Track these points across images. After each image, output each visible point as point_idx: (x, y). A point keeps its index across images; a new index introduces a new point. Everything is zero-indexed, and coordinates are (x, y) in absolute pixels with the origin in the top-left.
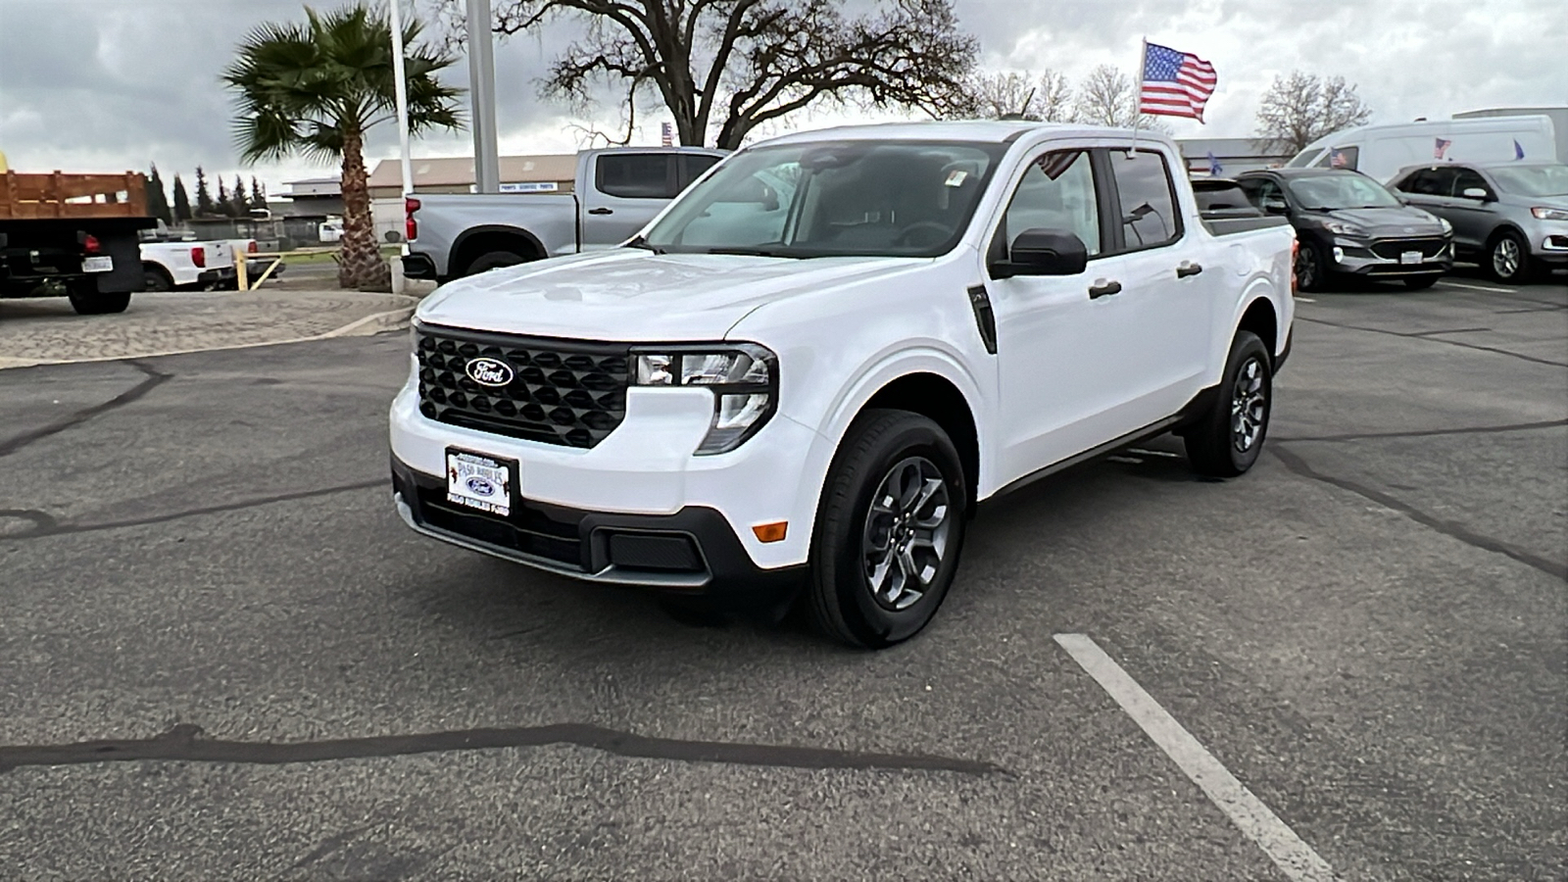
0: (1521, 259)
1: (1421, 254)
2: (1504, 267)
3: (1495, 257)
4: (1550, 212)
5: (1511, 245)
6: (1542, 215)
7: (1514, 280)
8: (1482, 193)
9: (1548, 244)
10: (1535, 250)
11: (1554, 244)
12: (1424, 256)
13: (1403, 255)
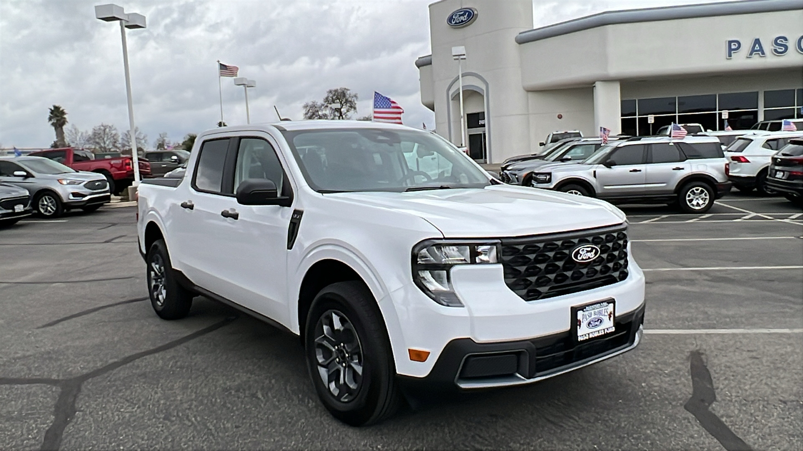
0: (57, 205)
1: (22, 206)
2: (46, 210)
3: (40, 206)
4: (68, 181)
5: (50, 199)
6: (65, 182)
7: (55, 216)
8: (25, 174)
9: (71, 197)
10: (65, 200)
11: (74, 196)
12: (24, 207)
13: (15, 207)
